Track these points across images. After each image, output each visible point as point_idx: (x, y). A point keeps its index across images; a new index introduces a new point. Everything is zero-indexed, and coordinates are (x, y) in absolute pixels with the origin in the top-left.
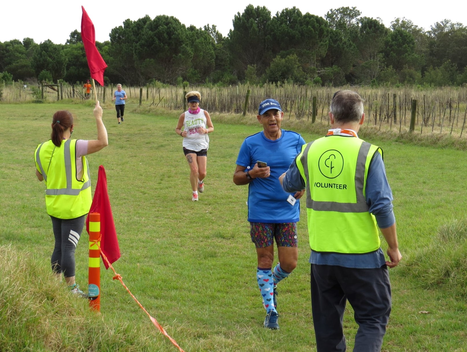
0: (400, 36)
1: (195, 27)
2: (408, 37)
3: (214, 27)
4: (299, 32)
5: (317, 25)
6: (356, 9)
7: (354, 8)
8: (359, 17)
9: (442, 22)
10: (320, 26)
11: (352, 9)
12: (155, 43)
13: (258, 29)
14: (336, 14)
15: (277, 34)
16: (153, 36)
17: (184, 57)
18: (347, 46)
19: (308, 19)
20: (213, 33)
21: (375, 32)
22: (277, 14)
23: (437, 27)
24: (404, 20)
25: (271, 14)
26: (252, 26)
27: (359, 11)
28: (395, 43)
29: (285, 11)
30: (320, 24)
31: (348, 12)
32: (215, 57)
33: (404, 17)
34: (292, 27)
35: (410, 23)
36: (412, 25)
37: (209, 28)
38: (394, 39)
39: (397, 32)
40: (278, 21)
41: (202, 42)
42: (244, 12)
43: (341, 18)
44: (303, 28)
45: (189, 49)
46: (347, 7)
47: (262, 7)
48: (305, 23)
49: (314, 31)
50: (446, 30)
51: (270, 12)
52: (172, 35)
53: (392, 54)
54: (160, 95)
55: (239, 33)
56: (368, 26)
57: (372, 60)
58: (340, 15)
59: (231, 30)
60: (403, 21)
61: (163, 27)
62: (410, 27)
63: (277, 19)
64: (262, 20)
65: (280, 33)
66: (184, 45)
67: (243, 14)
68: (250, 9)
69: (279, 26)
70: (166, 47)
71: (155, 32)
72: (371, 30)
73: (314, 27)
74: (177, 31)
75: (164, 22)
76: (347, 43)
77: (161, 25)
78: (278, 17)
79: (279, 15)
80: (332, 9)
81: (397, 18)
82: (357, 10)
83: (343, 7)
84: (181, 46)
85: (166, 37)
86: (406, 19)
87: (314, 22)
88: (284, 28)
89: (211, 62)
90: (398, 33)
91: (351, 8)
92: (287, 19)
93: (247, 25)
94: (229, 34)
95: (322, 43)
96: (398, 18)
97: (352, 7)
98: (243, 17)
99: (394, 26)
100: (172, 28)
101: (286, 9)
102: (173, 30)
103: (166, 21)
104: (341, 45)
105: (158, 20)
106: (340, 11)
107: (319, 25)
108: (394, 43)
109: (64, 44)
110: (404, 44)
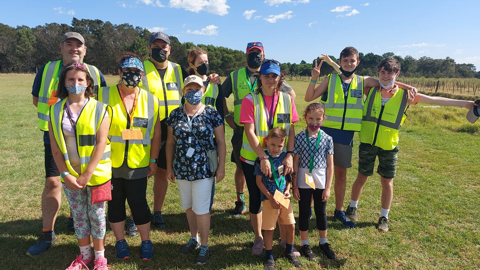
9: (423, 57)
22: (366, 55)
23: (421, 59)
34: (370, 59)
44: (374, 59)
46: (390, 52)
49: (377, 60)
50: (424, 60)
80: (385, 53)
82: (393, 53)
87: (378, 57)
92: (369, 56)
99: (406, 58)
109: (299, 64)
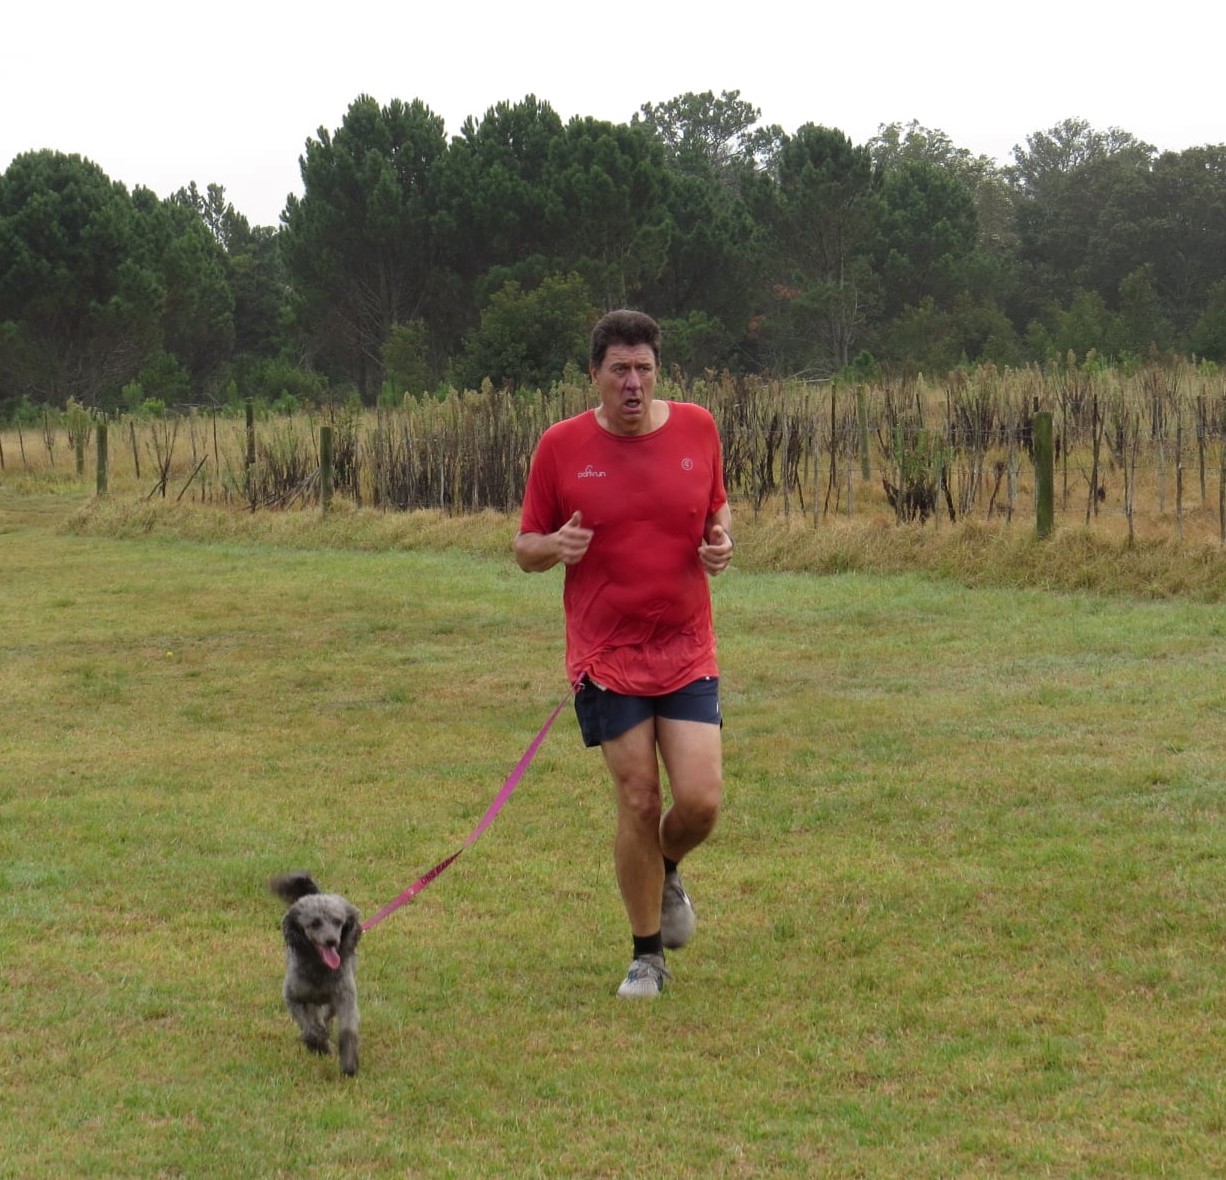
0: (920, 190)
1: (152, 195)
2: (949, 190)
3: (215, 191)
4: (558, 190)
5: (621, 159)
6: (737, 100)
7: (731, 96)
8: (751, 129)
9: (1056, 132)
10: (635, 163)
11: (724, 100)
12: (18, 259)
13: (400, 186)
14: (665, 122)
15: (473, 203)
16: (8, 236)
17: (131, 306)
18: (733, 235)
19: (589, 139)
20: (214, 215)
21: (835, 176)
23: (1038, 152)
24: (917, 131)
25: (446, 128)
26: (375, 179)
27: (749, 107)
28: (903, 217)
29: (496, 115)
30: (633, 157)
31: (711, 113)
32: (234, 304)
33: (916, 122)
34: (529, 175)
35: (941, 141)
36: (948, 151)
37: (195, 196)
38: (898, 201)
39: (908, 174)
40: (474, 153)
41: (195, 247)
42: (341, 125)
43: (688, 135)
44: (573, 175)
45: (150, 276)
46: (707, 91)
47: (410, 102)
48: (578, 154)
49: (615, 182)
50: (1074, 161)
51: (442, 122)
52: (83, 227)
53: (893, 258)
54: (55, 455)
55: (329, 207)
56: (807, 157)
57: (830, 284)
58: (679, 124)
59: (291, 199)
60: (910, 136)
61: (45, 198)
62: (942, 156)
63: (468, 146)
64: (412, 154)
65: (485, 201)
66: (129, 261)
67: (338, 133)
68: (364, 112)
69: (481, 172)
70: (62, 271)
71: (16, 217)
72: (824, 169)
73: (611, 169)
74: (99, 210)
75: (48, 179)
76: (732, 223)
77: (36, 191)
78: (470, 137)
79: (476, 129)
80: (649, 104)
81: (888, 124)
82: (741, 103)
83: (691, 94)
84: (119, 268)
85: (59, 235)
86: (922, 129)
87: (612, 151)
88: (500, 178)
89: (221, 325)
90: (911, 180)
91: (717, 96)
92: (507, 143)
93: (359, 175)
94: (284, 212)
95: (646, 227)
96: (893, 126)
97: (724, 94)
98: (340, 147)
100: (79, 200)
101: (501, 107)
102: (85, 206)
103: (56, 171)
104: (709, 233)
105: (22, 170)
106: (679, 111)
107: (630, 160)
108: (898, 214)
110: (935, 219)
